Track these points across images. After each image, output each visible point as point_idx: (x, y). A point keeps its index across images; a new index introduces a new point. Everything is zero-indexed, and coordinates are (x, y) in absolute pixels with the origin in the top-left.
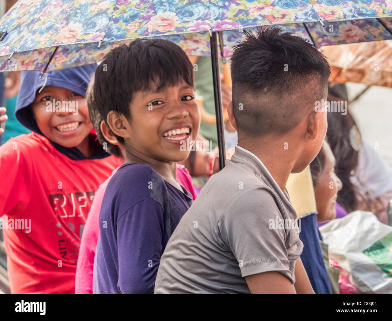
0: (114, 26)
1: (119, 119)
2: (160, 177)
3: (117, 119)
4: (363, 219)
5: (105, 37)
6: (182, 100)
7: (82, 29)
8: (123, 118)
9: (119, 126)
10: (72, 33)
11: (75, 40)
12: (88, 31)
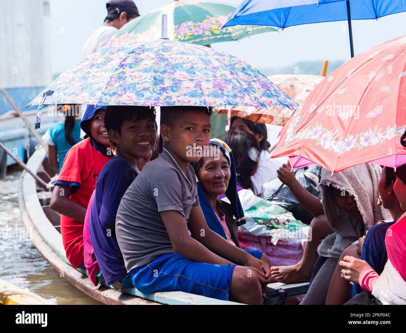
0: (104, 97)
1: (115, 134)
2: (131, 167)
3: (114, 133)
4: (246, 193)
5: (98, 102)
6: (148, 127)
7: (88, 97)
8: (117, 133)
9: (115, 137)
10: (83, 98)
11: (84, 102)
12: (91, 98)
